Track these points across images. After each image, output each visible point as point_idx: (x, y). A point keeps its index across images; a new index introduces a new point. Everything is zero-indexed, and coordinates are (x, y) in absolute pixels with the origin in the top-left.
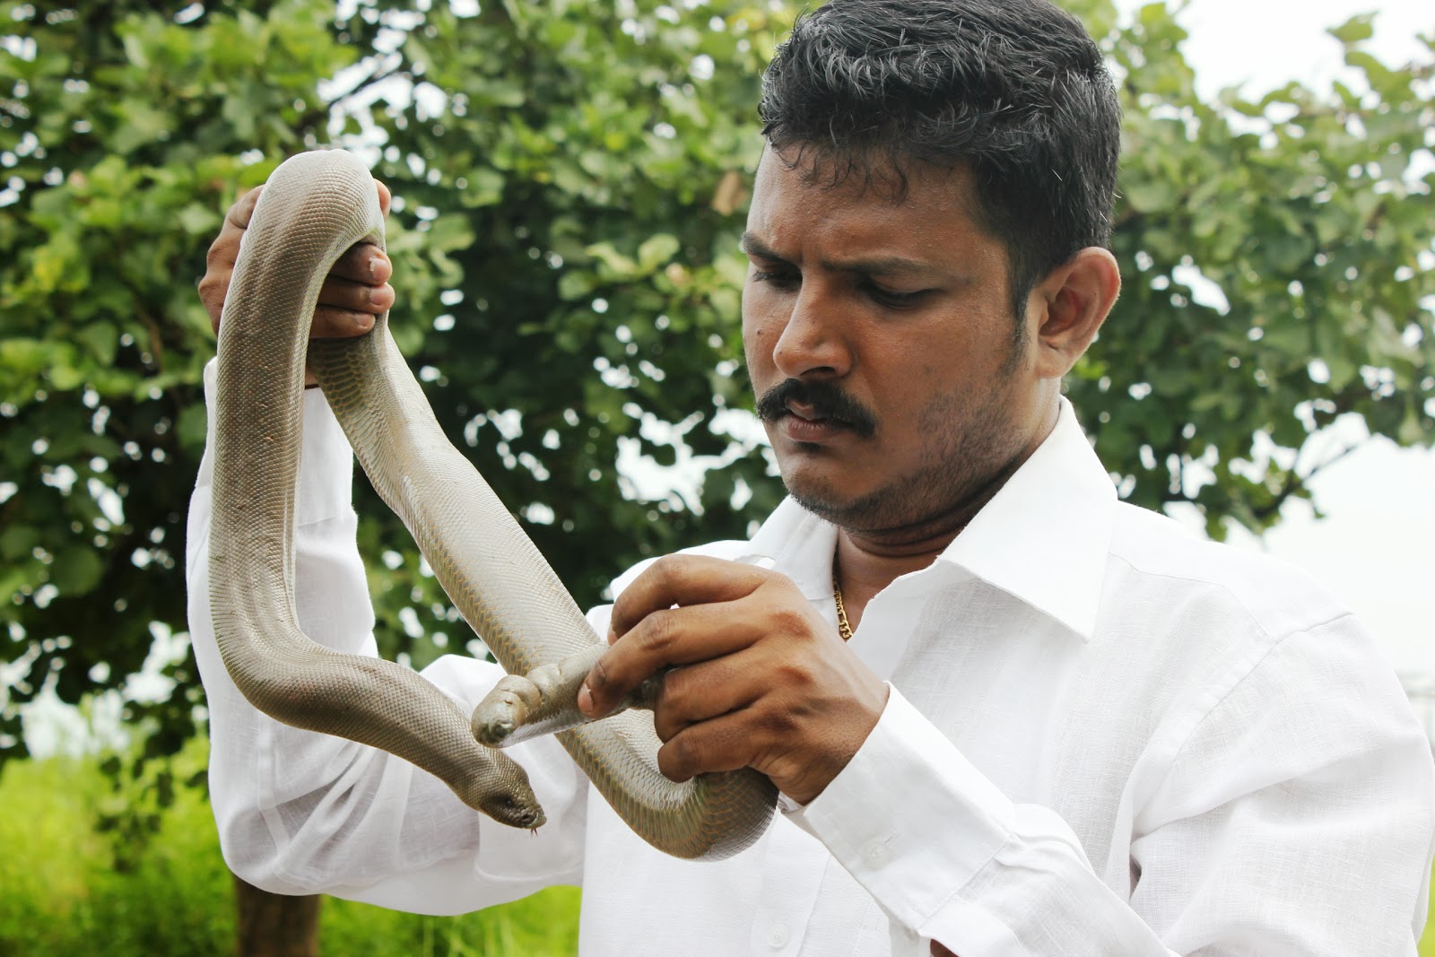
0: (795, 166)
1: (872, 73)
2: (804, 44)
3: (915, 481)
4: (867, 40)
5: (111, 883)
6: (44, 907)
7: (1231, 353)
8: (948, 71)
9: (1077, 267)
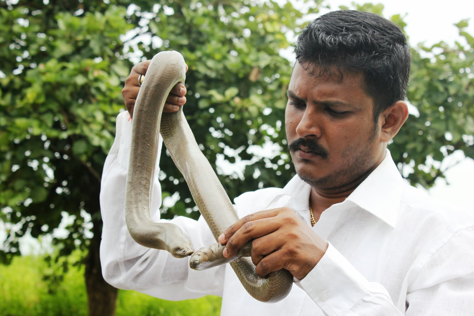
0: (306, 69)
1: (334, 41)
2: (312, 30)
3: (339, 173)
4: (332, 30)
5: (47, 297)
6: (25, 305)
7: (420, 130)
8: (358, 41)
9: (395, 107)
